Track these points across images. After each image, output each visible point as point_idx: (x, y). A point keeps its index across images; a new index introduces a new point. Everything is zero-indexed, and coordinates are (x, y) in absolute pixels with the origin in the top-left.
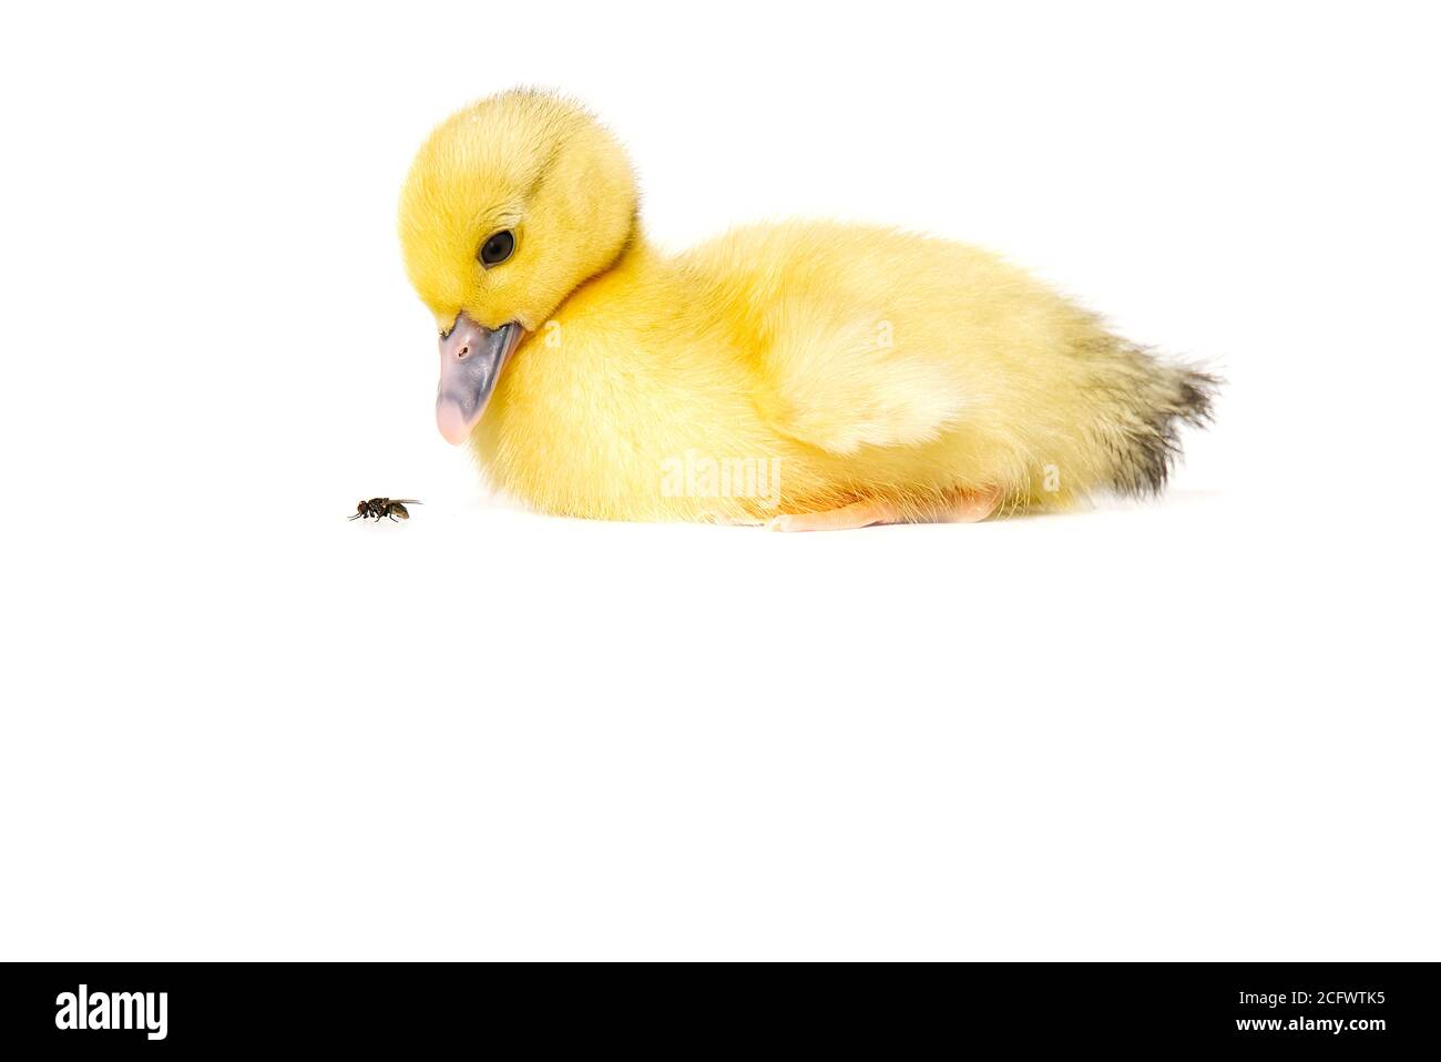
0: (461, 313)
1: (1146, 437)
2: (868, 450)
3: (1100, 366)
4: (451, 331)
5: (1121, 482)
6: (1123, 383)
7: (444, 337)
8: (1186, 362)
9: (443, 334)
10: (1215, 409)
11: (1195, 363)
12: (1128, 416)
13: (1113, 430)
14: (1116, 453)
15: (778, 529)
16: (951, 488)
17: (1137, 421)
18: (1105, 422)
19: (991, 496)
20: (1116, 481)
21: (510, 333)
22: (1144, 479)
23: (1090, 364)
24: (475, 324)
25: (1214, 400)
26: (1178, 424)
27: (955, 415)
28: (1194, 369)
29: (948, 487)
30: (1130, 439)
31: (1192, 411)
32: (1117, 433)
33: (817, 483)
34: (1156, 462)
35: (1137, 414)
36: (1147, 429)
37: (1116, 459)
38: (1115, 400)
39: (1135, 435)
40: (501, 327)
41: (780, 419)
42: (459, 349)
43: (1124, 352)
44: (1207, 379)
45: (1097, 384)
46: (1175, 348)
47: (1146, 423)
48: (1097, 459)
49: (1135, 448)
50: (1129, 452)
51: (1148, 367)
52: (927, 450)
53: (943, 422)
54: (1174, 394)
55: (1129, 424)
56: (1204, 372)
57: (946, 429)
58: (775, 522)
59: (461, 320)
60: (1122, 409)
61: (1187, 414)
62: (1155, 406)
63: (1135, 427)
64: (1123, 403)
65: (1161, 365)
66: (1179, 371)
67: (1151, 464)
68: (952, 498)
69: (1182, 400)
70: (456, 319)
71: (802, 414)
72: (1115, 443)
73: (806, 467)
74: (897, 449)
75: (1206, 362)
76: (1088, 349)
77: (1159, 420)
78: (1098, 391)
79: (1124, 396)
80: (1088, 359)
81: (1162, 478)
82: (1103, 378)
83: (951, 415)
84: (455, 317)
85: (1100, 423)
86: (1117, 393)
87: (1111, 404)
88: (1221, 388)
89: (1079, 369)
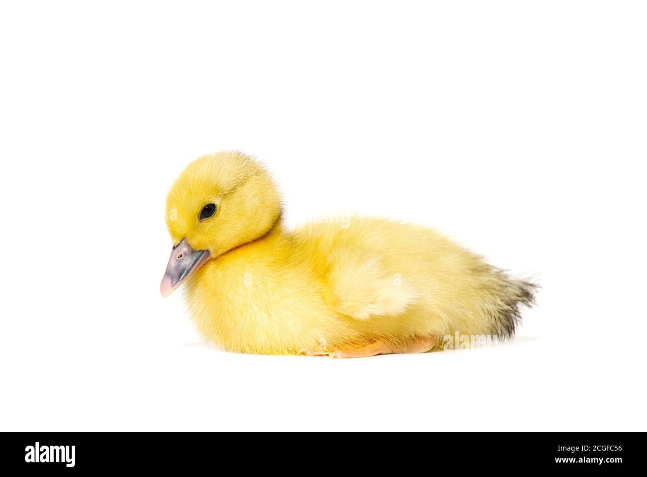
0: (184, 239)
1: (507, 311)
2: (374, 318)
3: (484, 279)
4: (178, 246)
5: (494, 332)
6: (495, 286)
7: (174, 248)
8: (522, 278)
9: (174, 247)
10: (536, 299)
11: (526, 278)
12: (499, 301)
13: (492, 308)
14: (493, 318)
15: (335, 357)
16: (413, 336)
17: (502, 303)
18: (488, 304)
19: (432, 339)
20: (492, 332)
21: (203, 255)
22: (504, 331)
23: (481, 278)
24: (189, 246)
25: (535, 295)
26: (520, 305)
27: (414, 301)
28: (526, 281)
29: (412, 335)
30: (499, 312)
31: (527, 300)
32: (494, 310)
33: (353, 334)
34: (510, 323)
35: (502, 300)
36: (506, 307)
37: (493, 322)
38: (492, 294)
39: (501, 310)
40: (200, 251)
41: (334, 304)
42: (178, 255)
43: (495, 272)
44: (532, 285)
45: (484, 287)
46: (517, 272)
47: (507, 304)
48: (485, 322)
49: (502, 317)
50: (499, 318)
51: (506, 280)
52: (402, 318)
53: (408, 305)
54: (518, 292)
55: (499, 305)
56: (531, 282)
57: (409, 308)
58: (334, 354)
59: (183, 242)
60: (496, 298)
61: (524, 301)
62: (510, 297)
63: (502, 307)
64: (496, 295)
65: (512, 279)
66: (520, 282)
67: (508, 324)
68: (413, 340)
69: (522, 295)
70: (181, 241)
71: (343, 302)
72: (493, 314)
73: (350, 326)
74: (387, 317)
75: (531, 278)
76: (479, 271)
77: (512, 303)
78: (485, 290)
79: (497, 293)
80: (479, 276)
81: (513, 331)
82: (486, 284)
83: (411, 301)
84: (180, 240)
85: (486, 304)
86: (493, 291)
87: (490, 296)
88: (538, 289)
89: (473, 281)
